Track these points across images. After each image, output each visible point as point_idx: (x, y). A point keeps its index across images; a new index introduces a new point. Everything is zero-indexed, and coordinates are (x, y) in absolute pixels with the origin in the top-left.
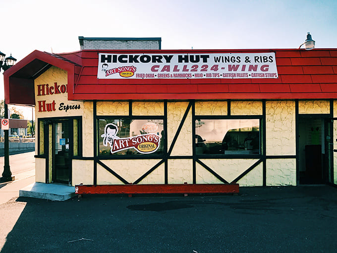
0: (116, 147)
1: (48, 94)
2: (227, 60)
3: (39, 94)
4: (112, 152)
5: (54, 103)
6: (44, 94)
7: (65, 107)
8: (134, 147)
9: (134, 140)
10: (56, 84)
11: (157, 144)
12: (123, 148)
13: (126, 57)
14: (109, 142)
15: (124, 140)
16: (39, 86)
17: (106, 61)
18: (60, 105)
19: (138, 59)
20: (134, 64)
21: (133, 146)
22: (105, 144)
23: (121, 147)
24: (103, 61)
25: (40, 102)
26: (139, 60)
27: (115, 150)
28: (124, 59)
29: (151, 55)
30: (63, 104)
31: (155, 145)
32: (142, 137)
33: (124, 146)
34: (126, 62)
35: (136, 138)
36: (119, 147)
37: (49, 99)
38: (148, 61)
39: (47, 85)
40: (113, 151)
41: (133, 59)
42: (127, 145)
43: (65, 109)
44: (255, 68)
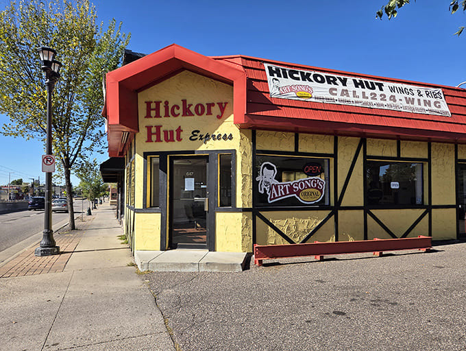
0: (274, 194)
1: (167, 115)
2: (401, 91)
3: (148, 116)
4: (270, 202)
5: (179, 130)
6: (158, 115)
7: (201, 136)
8: (295, 195)
9: (296, 185)
10: (184, 101)
11: (321, 191)
12: (282, 196)
13: (297, 73)
14: (266, 188)
15: (283, 185)
16: (149, 104)
17: (275, 75)
18: (193, 133)
19: (311, 77)
20: (307, 83)
21: (295, 193)
22: (261, 190)
23: (280, 195)
24: (271, 74)
25: (149, 128)
26: (312, 79)
27: (273, 199)
28: (295, 75)
29: (323, 74)
30: (198, 132)
31: (319, 193)
32: (304, 181)
33: (283, 194)
34: (298, 79)
35: (298, 183)
36: (278, 195)
37: (169, 123)
38: (323, 81)
39: (167, 103)
40: (271, 200)
41: (305, 77)
42: (288, 193)
43: (201, 139)
44: (429, 103)
